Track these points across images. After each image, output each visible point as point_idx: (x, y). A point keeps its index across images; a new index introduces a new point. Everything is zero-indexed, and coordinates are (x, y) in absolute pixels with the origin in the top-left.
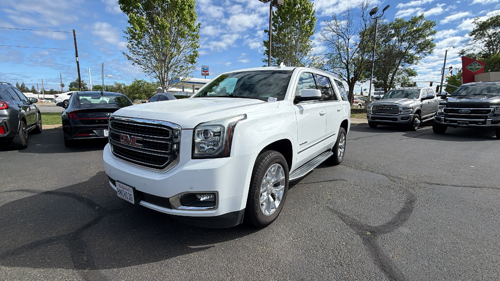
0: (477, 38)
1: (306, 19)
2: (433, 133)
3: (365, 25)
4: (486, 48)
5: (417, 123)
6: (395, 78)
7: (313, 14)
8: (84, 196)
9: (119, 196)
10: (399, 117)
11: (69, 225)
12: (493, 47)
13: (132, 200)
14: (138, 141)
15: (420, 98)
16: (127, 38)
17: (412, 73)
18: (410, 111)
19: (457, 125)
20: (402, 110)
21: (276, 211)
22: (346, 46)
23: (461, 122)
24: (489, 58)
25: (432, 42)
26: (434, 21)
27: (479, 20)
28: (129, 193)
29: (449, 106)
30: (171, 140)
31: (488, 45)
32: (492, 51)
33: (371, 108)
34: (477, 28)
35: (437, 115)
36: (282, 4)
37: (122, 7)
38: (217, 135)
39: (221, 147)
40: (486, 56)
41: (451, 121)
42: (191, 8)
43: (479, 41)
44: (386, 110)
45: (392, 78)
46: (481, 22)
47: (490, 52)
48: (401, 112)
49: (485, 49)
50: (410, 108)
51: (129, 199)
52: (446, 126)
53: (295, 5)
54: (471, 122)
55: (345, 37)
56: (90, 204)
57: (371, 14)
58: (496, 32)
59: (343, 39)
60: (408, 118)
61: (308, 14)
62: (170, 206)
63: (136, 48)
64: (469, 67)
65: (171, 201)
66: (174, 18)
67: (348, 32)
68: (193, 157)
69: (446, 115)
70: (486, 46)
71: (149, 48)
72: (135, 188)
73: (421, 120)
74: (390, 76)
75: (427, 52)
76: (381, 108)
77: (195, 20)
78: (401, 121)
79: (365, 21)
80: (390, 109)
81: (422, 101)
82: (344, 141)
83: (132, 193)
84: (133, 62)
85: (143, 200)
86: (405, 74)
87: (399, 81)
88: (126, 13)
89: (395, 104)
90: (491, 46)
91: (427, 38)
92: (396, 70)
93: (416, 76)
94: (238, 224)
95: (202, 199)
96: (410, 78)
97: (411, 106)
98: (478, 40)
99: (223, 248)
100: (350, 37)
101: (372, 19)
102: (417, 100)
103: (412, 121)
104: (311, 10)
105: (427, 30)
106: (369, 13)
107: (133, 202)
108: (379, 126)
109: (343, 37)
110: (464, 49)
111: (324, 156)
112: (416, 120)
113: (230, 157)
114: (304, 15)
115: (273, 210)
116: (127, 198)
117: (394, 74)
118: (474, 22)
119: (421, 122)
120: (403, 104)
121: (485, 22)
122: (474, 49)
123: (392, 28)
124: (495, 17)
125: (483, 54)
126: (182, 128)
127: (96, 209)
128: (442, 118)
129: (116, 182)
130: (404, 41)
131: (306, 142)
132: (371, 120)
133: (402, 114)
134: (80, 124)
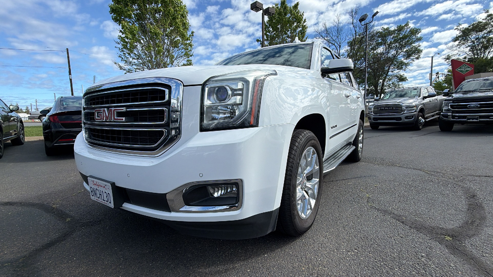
0: (461, 44)
1: (297, 27)
2: (440, 131)
3: (355, 31)
4: (470, 52)
5: (422, 121)
6: (385, 84)
7: (304, 23)
8: (54, 206)
9: (93, 198)
10: (403, 116)
11: (23, 244)
12: (477, 52)
13: (110, 203)
14: (120, 114)
15: (421, 97)
16: (119, 48)
17: (402, 79)
18: (414, 109)
19: (467, 121)
20: (405, 109)
21: (312, 213)
22: (338, 53)
23: (471, 117)
24: (475, 62)
25: (419, 48)
26: (419, 28)
27: (461, 27)
28: (105, 192)
29: (456, 102)
30: (167, 125)
31: (471, 50)
32: (476, 55)
33: (373, 109)
34: (460, 35)
35: (444, 111)
36: (274, 13)
37: (113, 17)
38: (239, 95)
39: (244, 112)
40: (470, 60)
41: (460, 117)
42: (183, 17)
43: (463, 46)
44: (389, 109)
45: (383, 85)
46: (463, 28)
47: (475, 56)
48: (404, 111)
49: (470, 54)
50: (414, 107)
51: (106, 202)
52: (453, 123)
53: (286, 14)
54: (481, 117)
55: (336, 44)
56: (60, 214)
57: (361, 20)
58: (479, 37)
59: (334, 46)
60: (413, 116)
61: (300, 22)
62: (167, 208)
63: (128, 58)
64: (459, 70)
65: (169, 200)
66: (167, 26)
67: (339, 39)
68: (202, 129)
69: (453, 111)
70: (471, 51)
71: (142, 59)
72: (114, 183)
73: (425, 119)
74: (381, 82)
75: (414, 58)
76: (383, 108)
77: (187, 29)
78: (406, 120)
79: (355, 28)
80: (393, 108)
81: (424, 100)
82: (362, 135)
83: (110, 192)
84: (126, 72)
85: (126, 202)
86: (395, 80)
87: (389, 87)
88: (118, 23)
89: (398, 103)
90: (475, 50)
91: (414, 45)
92: (386, 76)
93: (407, 81)
94: (269, 232)
95: (216, 195)
96: (400, 83)
97: (414, 104)
98: (461, 46)
99: (249, 270)
100: (341, 45)
101: (362, 25)
102: (419, 98)
103: (416, 120)
104: (302, 19)
105: (413, 37)
106: (358, 20)
107: (112, 205)
108: (380, 127)
109: (334, 45)
110: (449, 55)
111: (348, 149)
112: (420, 119)
113: (258, 127)
114: (295, 24)
115: (309, 211)
116: (104, 200)
117: (384, 81)
118: (457, 29)
119: (425, 121)
120: (406, 102)
121: (467, 28)
122: (459, 54)
123: (379, 37)
124: (476, 24)
125: (468, 59)
126: (185, 85)
127: (67, 221)
128: (449, 114)
129: (89, 178)
130: (391, 48)
131: (336, 126)
132: (373, 121)
133: (406, 113)
134: (61, 128)
